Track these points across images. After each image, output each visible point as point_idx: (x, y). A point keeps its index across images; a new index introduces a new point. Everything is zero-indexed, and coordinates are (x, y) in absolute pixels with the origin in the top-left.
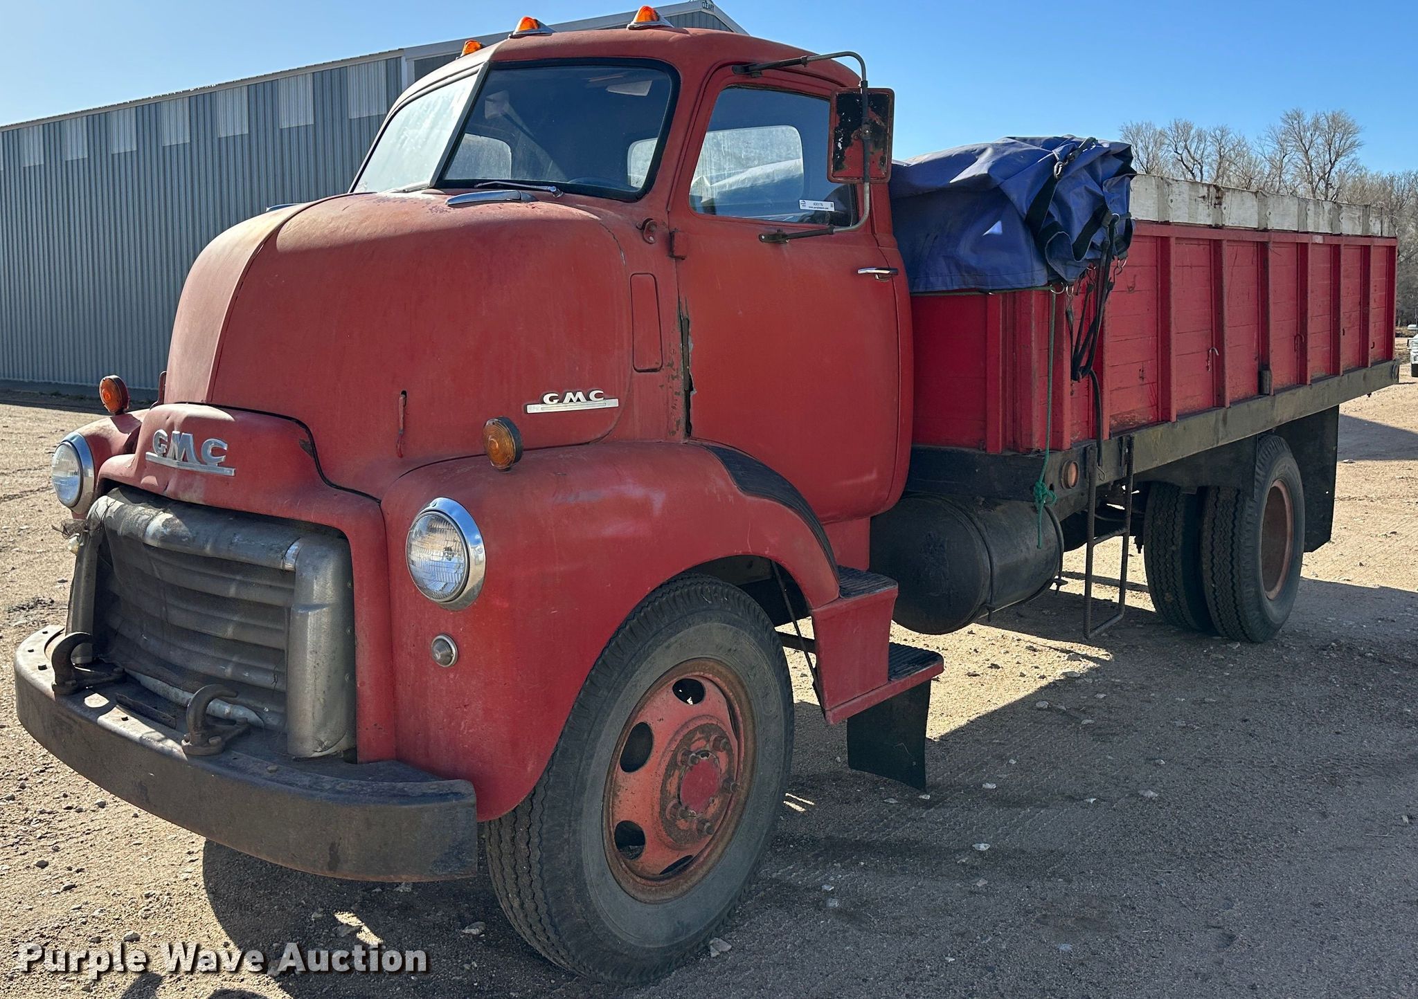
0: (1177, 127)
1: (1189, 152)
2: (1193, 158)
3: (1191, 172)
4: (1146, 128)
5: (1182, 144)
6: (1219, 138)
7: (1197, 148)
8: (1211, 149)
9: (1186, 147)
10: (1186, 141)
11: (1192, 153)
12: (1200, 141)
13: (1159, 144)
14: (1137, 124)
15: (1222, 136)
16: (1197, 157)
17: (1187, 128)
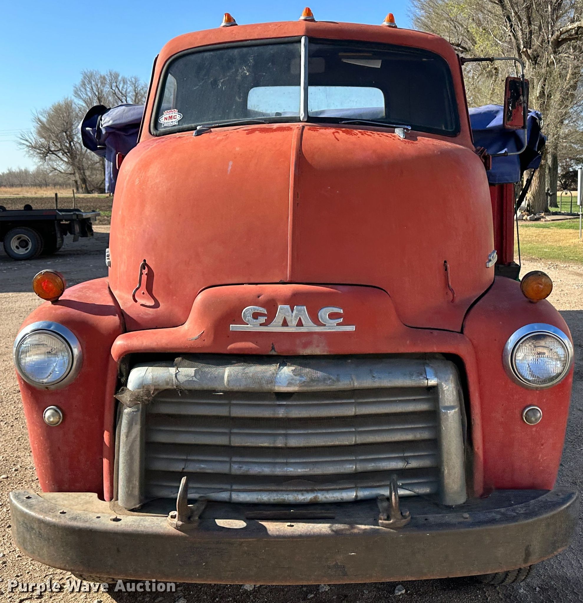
0: (111, 74)
1: (119, 89)
2: (121, 93)
3: (121, 100)
4: (96, 74)
5: (115, 84)
6: (134, 82)
7: (123, 87)
8: (130, 89)
9: (117, 86)
10: (116, 83)
11: (121, 90)
12: (124, 83)
13: (103, 84)
14: (91, 71)
15: (136, 82)
16: (124, 92)
17: (116, 76)
